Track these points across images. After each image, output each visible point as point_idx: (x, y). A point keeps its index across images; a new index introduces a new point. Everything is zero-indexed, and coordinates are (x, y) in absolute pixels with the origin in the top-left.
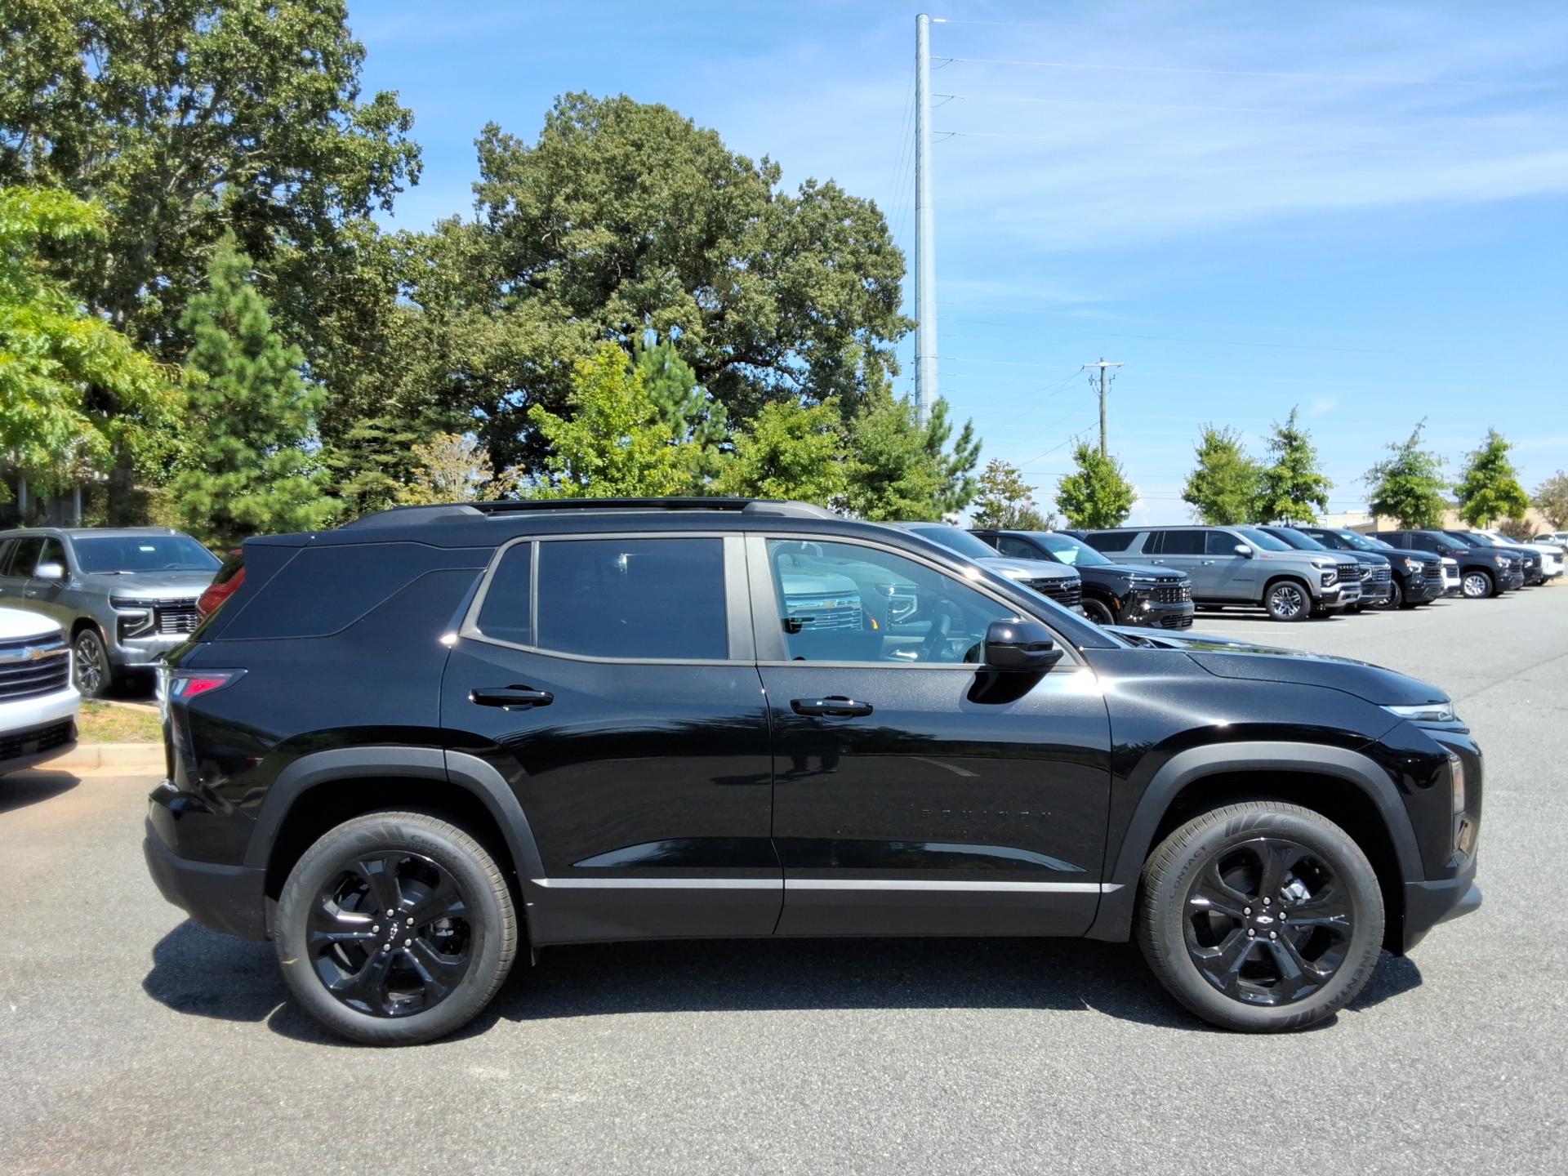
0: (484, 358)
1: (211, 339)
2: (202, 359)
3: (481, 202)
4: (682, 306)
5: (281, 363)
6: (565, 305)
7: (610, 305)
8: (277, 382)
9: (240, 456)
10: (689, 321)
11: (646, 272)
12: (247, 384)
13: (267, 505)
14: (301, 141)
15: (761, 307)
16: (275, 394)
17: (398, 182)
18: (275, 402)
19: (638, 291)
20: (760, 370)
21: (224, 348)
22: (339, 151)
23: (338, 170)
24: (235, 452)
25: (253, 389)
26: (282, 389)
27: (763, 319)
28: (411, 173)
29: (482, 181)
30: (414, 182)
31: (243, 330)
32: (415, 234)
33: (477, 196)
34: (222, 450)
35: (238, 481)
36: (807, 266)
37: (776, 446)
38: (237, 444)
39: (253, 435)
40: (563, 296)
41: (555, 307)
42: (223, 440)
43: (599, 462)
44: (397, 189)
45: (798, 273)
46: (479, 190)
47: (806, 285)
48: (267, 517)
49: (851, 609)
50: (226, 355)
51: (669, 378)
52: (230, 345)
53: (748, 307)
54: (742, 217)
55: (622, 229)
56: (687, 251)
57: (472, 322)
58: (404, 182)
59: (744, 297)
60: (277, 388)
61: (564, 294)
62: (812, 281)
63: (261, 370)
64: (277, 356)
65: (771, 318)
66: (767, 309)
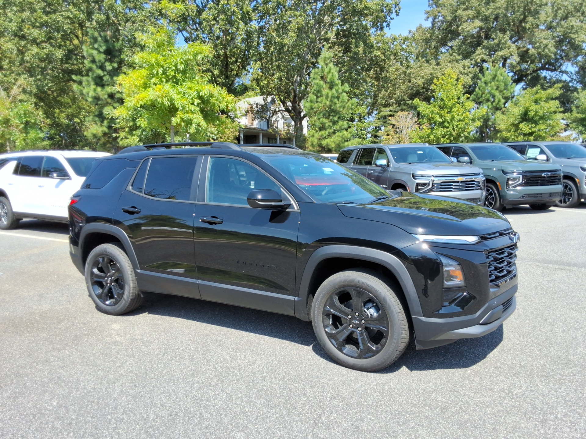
0: (423, 80)
1: (318, 85)
2: (315, 92)
3: (428, 18)
4: (509, 49)
5: (340, 91)
6: (459, 55)
7: (477, 52)
8: (338, 98)
9: (327, 125)
10: (511, 55)
11: (493, 36)
12: (329, 100)
13: (334, 141)
14: (354, 7)
15: (547, 46)
16: (337, 102)
17: (392, 16)
18: (338, 105)
19: (491, 44)
20: (553, 73)
21: (322, 87)
22: (366, 8)
23: (366, 15)
24: (325, 123)
25: (331, 101)
26: (340, 100)
27: (546, 50)
28: (396, 11)
29: (429, 9)
30: (397, 15)
31: (328, 80)
32: (397, 35)
33: (426, 15)
34: (321, 123)
35: (325, 134)
36: (571, 24)
37: (527, 108)
38: (325, 121)
39: (331, 117)
40: (459, 51)
41: (455, 56)
42: (321, 119)
43: (441, 120)
44: (391, 19)
45: (567, 27)
46: (427, 12)
47: (570, 33)
48: (333, 146)
49: (474, 181)
50: (322, 90)
51: (497, 81)
52: (324, 86)
53: (540, 46)
54: (538, 6)
55: (486, 19)
56: (514, 25)
57: (421, 66)
58: (393, 15)
59: (538, 42)
60: (338, 100)
61: (459, 50)
62: (574, 31)
63: (333, 94)
64: (339, 88)
65: (551, 49)
66: (549, 46)
